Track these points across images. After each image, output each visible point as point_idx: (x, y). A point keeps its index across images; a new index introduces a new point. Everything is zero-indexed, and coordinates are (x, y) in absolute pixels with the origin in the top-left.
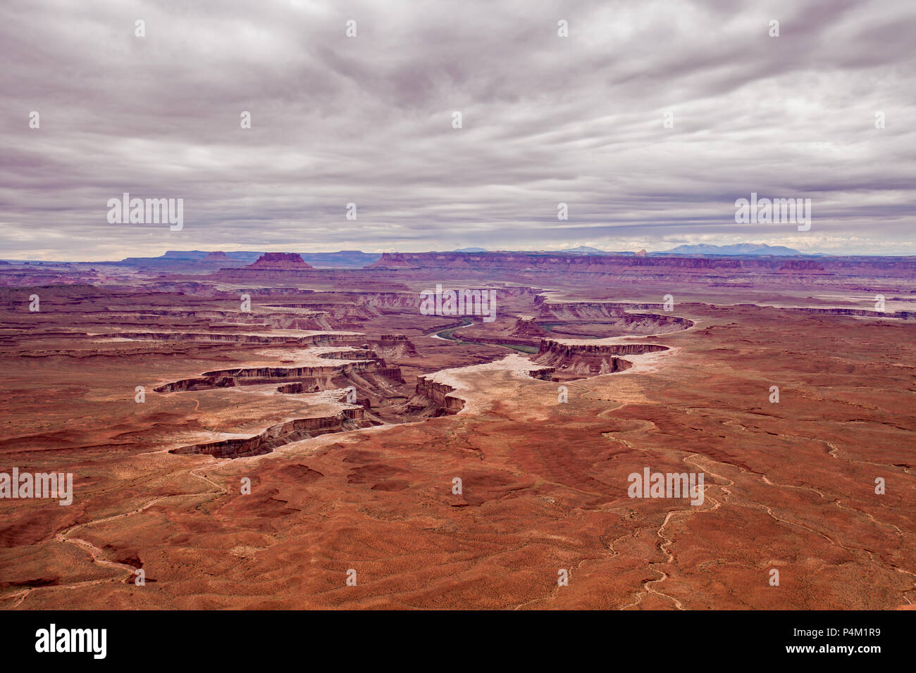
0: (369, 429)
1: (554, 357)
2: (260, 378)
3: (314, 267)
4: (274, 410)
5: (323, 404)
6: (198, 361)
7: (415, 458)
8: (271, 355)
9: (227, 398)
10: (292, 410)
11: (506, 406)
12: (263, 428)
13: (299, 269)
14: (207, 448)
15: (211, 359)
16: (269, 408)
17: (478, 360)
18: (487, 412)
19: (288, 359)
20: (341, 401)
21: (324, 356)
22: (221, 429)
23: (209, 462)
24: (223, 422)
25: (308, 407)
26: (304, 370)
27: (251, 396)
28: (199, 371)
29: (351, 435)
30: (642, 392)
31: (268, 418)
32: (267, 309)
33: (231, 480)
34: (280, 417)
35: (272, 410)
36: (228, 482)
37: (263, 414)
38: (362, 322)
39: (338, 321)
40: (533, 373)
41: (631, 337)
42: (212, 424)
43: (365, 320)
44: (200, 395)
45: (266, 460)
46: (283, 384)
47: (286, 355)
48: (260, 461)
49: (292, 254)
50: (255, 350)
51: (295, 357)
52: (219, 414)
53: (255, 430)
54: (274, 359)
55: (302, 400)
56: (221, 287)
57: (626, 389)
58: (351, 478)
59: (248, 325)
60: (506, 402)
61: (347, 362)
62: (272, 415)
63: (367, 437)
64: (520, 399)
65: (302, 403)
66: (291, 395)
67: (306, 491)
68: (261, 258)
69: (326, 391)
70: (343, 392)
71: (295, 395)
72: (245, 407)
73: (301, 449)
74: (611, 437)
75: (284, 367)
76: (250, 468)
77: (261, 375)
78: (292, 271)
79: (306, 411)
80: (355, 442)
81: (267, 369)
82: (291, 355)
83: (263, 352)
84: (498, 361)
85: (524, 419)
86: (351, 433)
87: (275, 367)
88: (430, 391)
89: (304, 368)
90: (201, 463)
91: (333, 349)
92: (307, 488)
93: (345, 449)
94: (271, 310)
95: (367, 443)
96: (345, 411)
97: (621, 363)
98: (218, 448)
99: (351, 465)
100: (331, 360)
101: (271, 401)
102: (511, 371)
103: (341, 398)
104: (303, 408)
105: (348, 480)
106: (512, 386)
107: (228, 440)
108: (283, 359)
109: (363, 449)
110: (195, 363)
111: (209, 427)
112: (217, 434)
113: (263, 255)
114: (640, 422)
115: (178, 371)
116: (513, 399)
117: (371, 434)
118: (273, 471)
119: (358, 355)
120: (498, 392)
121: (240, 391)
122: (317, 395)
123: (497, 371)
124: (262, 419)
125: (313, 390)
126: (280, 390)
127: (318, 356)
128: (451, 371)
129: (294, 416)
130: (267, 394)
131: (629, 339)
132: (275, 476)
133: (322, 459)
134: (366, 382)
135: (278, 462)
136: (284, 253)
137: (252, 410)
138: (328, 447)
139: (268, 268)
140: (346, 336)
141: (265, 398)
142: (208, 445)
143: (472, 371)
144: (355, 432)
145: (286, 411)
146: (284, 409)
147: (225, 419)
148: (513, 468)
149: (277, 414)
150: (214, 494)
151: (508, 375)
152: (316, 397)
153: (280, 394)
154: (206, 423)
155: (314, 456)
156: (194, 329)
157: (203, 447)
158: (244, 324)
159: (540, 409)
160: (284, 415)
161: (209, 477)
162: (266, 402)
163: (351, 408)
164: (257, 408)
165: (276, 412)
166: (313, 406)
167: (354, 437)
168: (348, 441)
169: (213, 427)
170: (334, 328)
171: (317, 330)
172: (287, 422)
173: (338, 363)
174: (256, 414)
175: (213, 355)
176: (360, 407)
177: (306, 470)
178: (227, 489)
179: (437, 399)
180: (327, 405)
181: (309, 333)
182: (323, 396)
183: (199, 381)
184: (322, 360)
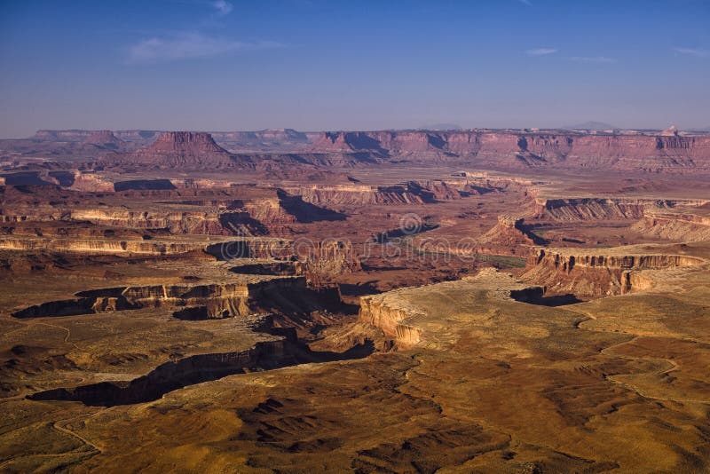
0: (291, 368)
1: (547, 271)
3: (231, 151)
4: (168, 342)
5: (232, 335)
7: (349, 408)
8: (168, 269)
9: (106, 326)
11: (477, 338)
12: (151, 366)
14: (77, 393)
17: (444, 275)
18: (452, 347)
19: (189, 274)
20: (255, 330)
21: (237, 270)
23: (79, 411)
25: (212, 338)
27: (137, 324)
28: (70, 290)
29: (269, 377)
30: (661, 320)
33: (106, 435)
35: (165, 342)
36: (101, 439)
40: (515, 294)
41: (651, 245)
44: (71, 323)
46: (181, 307)
47: (188, 268)
49: (201, 132)
51: (198, 272)
52: (93, 347)
54: (171, 274)
55: (204, 328)
57: (639, 316)
60: (478, 333)
61: (268, 278)
64: (496, 329)
65: (205, 332)
66: (190, 322)
69: (237, 317)
70: (259, 318)
71: (196, 323)
72: (129, 338)
74: (617, 381)
75: (185, 285)
77: (153, 295)
79: (208, 344)
80: (272, 386)
81: (162, 287)
82: (194, 268)
83: (157, 264)
84: (469, 278)
85: (501, 357)
86: (269, 374)
87: (172, 284)
88: (377, 317)
89: (210, 286)
90: (69, 412)
93: (257, 395)
94: (171, 208)
95: (288, 387)
96: (259, 345)
97: (636, 281)
98: (90, 393)
99: (264, 418)
100: (246, 276)
101: (164, 330)
102: (486, 291)
103: (257, 326)
104: (205, 340)
106: (486, 311)
107: (105, 383)
108: (183, 274)
109: (283, 396)
111: (81, 365)
112: (91, 375)
114: (657, 361)
115: (44, 290)
116: (486, 329)
117: (295, 375)
119: (282, 269)
120: (466, 318)
121: (123, 316)
122: (224, 322)
123: (467, 292)
124: (151, 353)
125: (221, 316)
126: (176, 315)
127: (230, 270)
128: (405, 290)
129: (192, 350)
130: (159, 320)
131: (649, 248)
135: (169, 412)
137: (138, 342)
138: (236, 392)
141: (153, 325)
143: (433, 290)
144: (274, 373)
146: (182, 340)
147: (102, 355)
148: (482, 422)
151: (482, 296)
152: (224, 325)
153: (178, 321)
154: (77, 359)
159: (523, 342)
160: (180, 349)
161: (76, 431)
162: (157, 331)
163: (269, 340)
164: (145, 339)
165: (169, 345)
166: (219, 337)
168: (264, 385)
169: (87, 365)
170: (254, 232)
173: (255, 279)
174: (142, 349)
176: (281, 338)
178: (100, 446)
179: (386, 328)
180: (238, 335)
181: (219, 239)
182: (234, 324)
183: (71, 302)
184: (235, 275)
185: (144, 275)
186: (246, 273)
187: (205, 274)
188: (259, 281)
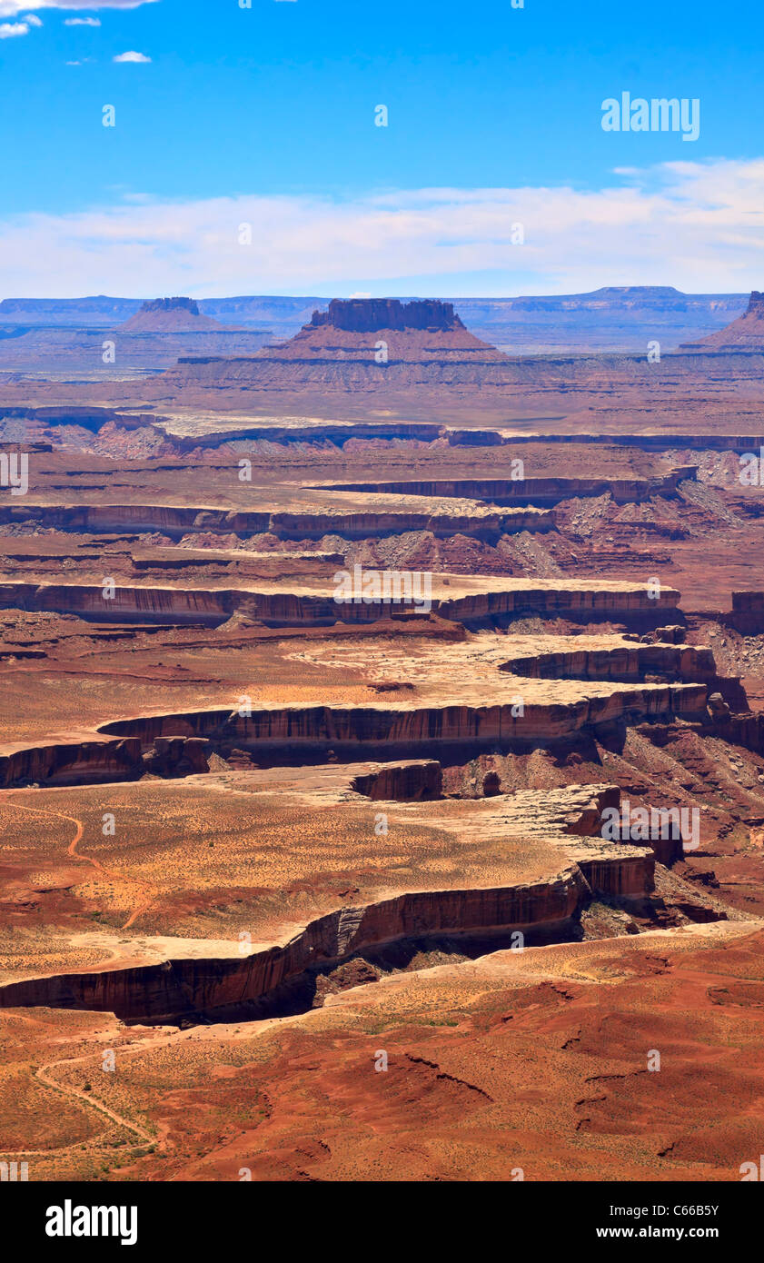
0: (667, 933)
2: (296, 739)
3: (503, 349)
4: (337, 858)
5: (506, 840)
6: (87, 684)
8: (337, 664)
9: (178, 813)
10: (398, 860)
12: (294, 919)
13: (452, 356)
14: (101, 988)
15: (134, 678)
16: (318, 851)
19: (394, 677)
20: (571, 829)
21: (522, 667)
22: (151, 924)
23: (104, 1036)
24: (159, 897)
25: (454, 848)
26: (451, 722)
27: (259, 808)
28: (86, 716)
29: (604, 954)
31: (312, 885)
32: (332, 502)
33: (174, 1103)
34: (355, 884)
35: (330, 857)
36: (159, 1112)
37: (298, 872)
38: (669, 546)
39: (577, 539)
42: (121, 905)
43: (678, 535)
44: (87, 802)
45: (297, 1037)
46: (374, 767)
47: (391, 663)
48: (276, 1038)
49: (427, 301)
50: (283, 645)
51: (419, 671)
52: (144, 868)
53: (270, 931)
54: (350, 677)
55: (435, 823)
56: (181, 425)
58: (588, 1112)
59: (265, 555)
61: (606, 689)
62: (327, 877)
63: (658, 964)
65: (435, 833)
67: (425, 1153)
68: (318, 320)
69: (521, 795)
70: (583, 797)
71: (413, 806)
72: (234, 845)
73: (420, 998)
75: (381, 706)
76: (241, 1061)
77: (300, 734)
78: (426, 364)
79: (446, 865)
80: (616, 982)
81: (322, 710)
82: (409, 662)
83: (309, 654)
86: (603, 946)
87: (350, 706)
89: (451, 710)
90: (77, 1039)
91: (556, 643)
92: (428, 1144)
93: (573, 1005)
94: (346, 503)
95: (656, 984)
96: (586, 867)
98: (136, 987)
99: (592, 1066)
100: (547, 682)
101: (326, 826)
103: (575, 818)
104: (437, 855)
105: (578, 1117)
107: (174, 962)
108: (377, 678)
109: (641, 1007)
110: (77, 688)
111: (112, 915)
112: (135, 941)
113: (324, 309)
115: (19, 717)
117: (676, 953)
118: (318, 1076)
119: (643, 665)
121: (221, 788)
124: (295, 887)
126: (361, 785)
127: (502, 668)
129: (405, 881)
130: (315, 801)
132: (318, 1093)
133: (488, 1039)
134: (671, 763)
135: (337, 1043)
136: (395, 302)
137: (259, 857)
138: (516, 993)
139: (342, 355)
140: (605, 594)
141: (305, 816)
142: (105, 975)
144: (617, 944)
145: (378, 863)
146: (372, 854)
147: (165, 889)
149: (345, 874)
150: (109, 1151)
152: (487, 814)
153: (363, 802)
154: (99, 901)
155: (463, 1028)
156: (82, 571)
157: (87, 981)
158: (256, 555)
160: (370, 877)
161: (96, 1089)
162: (310, 829)
163: (608, 855)
164: (278, 849)
165: (342, 866)
166: (474, 847)
167: (610, 962)
168: (591, 978)
169: (124, 915)
170: (568, 566)
171: (510, 573)
172: (376, 902)
173: (570, 692)
174: (272, 875)
175: (140, 663)
177: (431, 1075)
178: (154, 1133)
180: (523, 842)
181: (474, 586)
182: (512, 812)
183: (89, 751)
184: (516, 680)
185: (277, 680)
186: (544, 675)
187: (435, 677)
188: (579, 698)
